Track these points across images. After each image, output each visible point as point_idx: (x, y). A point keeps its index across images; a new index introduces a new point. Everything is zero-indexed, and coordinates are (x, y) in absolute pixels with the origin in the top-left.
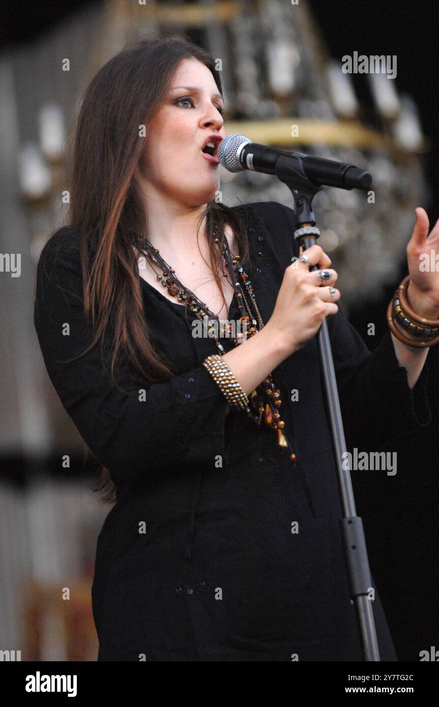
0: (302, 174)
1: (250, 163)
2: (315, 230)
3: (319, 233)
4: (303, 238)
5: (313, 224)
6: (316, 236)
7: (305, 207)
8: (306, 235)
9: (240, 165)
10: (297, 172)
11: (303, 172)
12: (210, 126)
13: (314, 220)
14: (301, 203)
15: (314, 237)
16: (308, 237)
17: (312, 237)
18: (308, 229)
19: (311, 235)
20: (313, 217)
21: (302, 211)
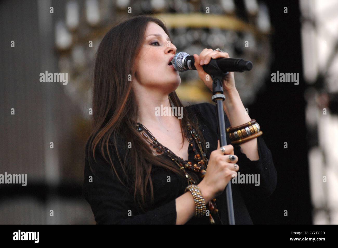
0: (217, 67)
1: (189, 66)
2: (223, 96)
3: (225, 98)
4: (217, 100)
5: (222, 93)
6: (223, 99)
7: (218, 85)
8: (218, 98)
9: (184, 68)
10: (214, 66)
11: (217, 65)
12: (171, 52)
13: (223, 91)
14: (216, 82)
15: (222, 100)
16: (219, 99)
17: (221, 99)
18: (219, 95)
19: (221, 98)
20: (222, 89)
21: (216, 86)
